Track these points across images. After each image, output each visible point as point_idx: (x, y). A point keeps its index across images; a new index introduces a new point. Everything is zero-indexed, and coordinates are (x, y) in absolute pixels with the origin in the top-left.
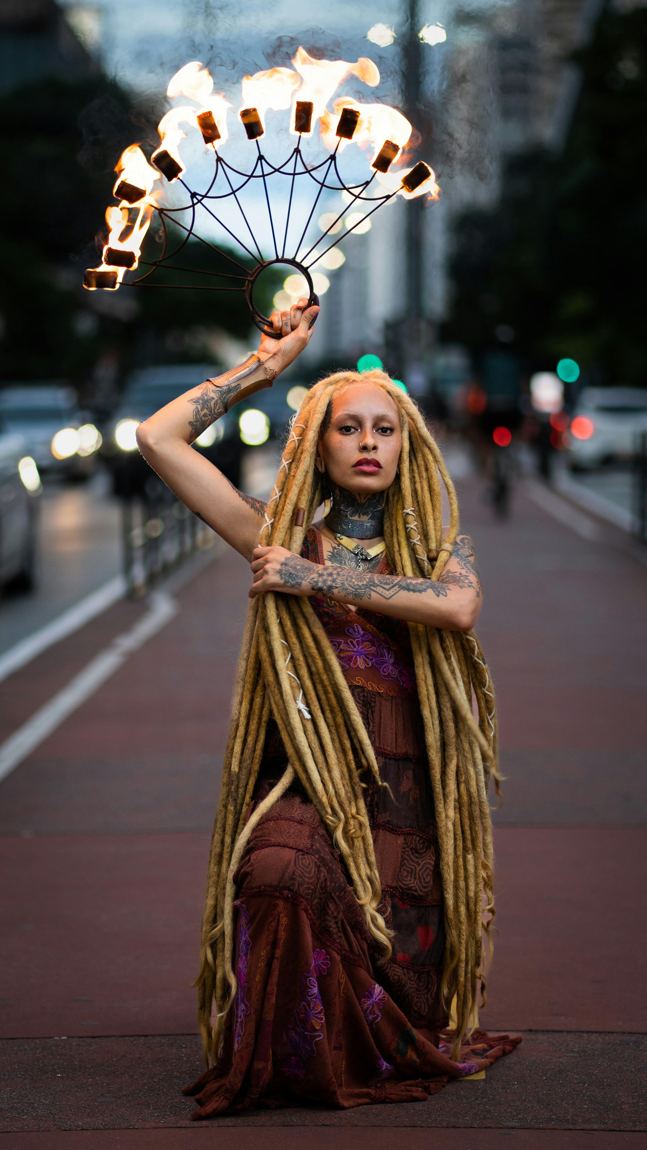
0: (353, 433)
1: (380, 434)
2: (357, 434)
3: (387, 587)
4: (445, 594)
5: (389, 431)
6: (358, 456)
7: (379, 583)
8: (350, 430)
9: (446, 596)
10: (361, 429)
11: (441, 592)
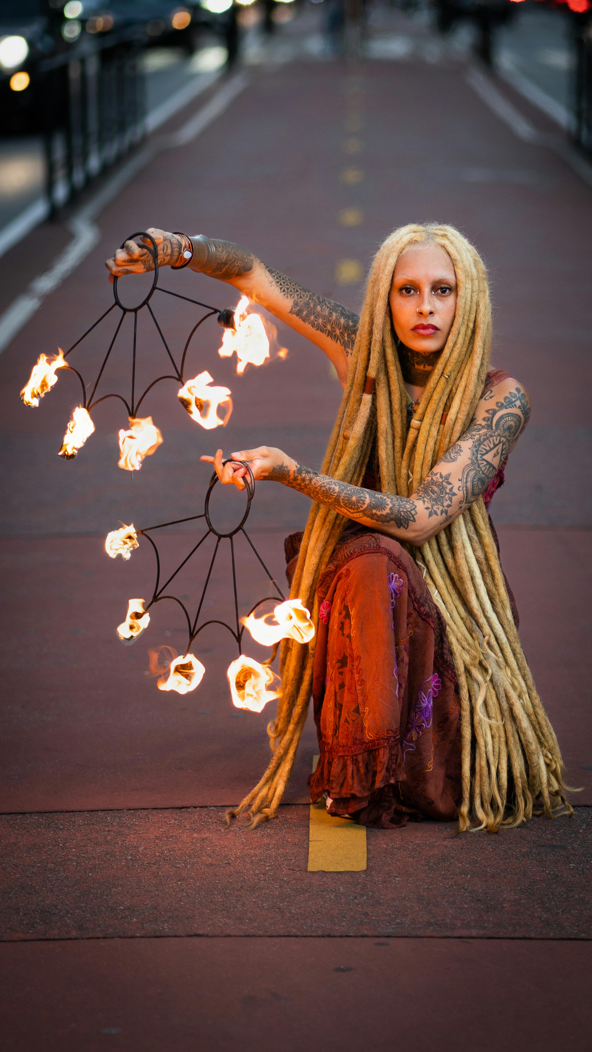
0: (413, 295)
1: (438, 295)
2: (416, 297)
3: (352, 511)
4: (406, 526)
5: (448, 291)
6: (414, 321)
7: (344, 506)
8: (409, 292)
9: (406, 529)
10: (420, 292)
11: (404, 524)
